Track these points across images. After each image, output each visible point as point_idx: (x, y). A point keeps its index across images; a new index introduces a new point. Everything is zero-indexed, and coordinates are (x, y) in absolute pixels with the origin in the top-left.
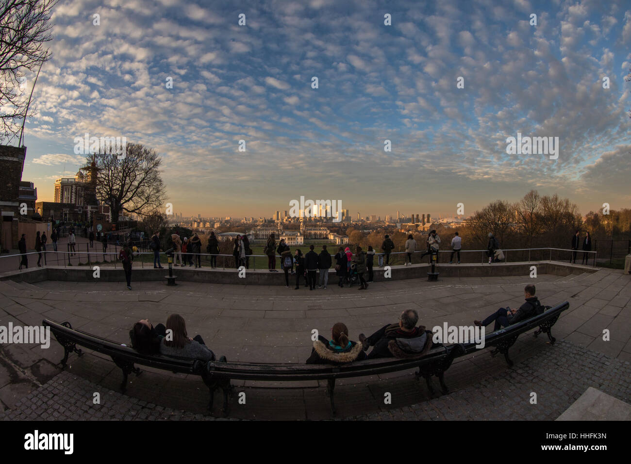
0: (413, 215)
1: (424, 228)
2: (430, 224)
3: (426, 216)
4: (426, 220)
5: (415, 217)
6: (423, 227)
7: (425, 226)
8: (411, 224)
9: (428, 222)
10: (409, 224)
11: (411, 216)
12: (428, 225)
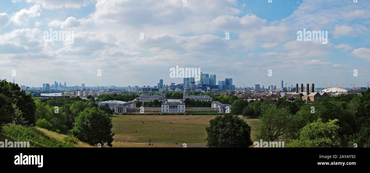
0: (297, 85)
1: (308, 98)
2: (315, 93)
3: (310, 86)
4: (310, 89)
5: (300, 86)
6: (307, 96)
7: (309, 95)
8: (295, 93)
9: (313, 91)
10: (293, 93)
11: (295, 86)
12: (312, 95)
